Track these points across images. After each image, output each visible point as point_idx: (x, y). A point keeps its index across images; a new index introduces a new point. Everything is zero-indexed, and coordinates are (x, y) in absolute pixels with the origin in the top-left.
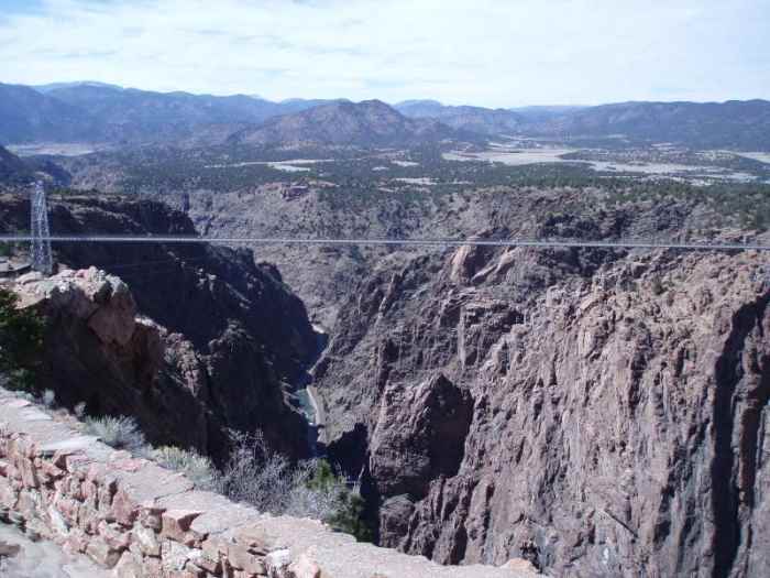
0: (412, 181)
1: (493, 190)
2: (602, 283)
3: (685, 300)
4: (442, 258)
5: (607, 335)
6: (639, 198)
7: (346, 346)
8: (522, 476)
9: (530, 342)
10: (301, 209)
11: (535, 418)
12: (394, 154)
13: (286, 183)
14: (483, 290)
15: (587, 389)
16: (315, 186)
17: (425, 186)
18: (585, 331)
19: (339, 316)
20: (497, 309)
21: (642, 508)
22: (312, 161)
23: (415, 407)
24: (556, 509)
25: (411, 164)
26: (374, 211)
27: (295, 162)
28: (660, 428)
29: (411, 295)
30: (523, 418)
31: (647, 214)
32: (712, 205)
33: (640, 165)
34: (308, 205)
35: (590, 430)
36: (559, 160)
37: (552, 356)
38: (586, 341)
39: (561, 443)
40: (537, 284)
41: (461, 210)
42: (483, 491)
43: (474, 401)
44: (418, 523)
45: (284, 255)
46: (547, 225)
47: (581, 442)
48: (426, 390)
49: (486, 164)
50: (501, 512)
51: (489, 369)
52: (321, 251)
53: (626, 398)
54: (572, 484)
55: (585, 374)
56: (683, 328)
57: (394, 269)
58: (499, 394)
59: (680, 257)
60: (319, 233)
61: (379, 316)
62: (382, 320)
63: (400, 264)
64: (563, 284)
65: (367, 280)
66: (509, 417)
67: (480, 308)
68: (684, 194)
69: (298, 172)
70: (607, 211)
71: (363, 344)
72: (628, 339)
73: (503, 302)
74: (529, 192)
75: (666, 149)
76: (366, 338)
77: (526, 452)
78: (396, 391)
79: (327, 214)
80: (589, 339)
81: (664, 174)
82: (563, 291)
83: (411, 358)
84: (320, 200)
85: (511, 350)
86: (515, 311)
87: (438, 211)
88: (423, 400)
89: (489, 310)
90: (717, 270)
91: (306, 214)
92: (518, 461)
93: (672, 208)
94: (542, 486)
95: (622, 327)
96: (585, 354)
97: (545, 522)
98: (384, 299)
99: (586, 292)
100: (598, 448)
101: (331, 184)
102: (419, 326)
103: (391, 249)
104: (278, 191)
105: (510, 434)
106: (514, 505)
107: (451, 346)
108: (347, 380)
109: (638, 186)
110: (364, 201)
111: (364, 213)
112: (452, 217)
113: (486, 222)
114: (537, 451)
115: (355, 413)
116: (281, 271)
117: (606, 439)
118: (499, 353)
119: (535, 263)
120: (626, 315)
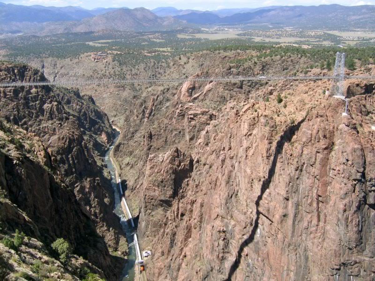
0: (161, 49)
1: (201, 53)
2: (254, 98)
3: (293, 105)
4: (176, 89)
5: (255, 124)
6: (274, 55)
7: (129, 136)
8: (217, 196)
9: (220, 129)
10: (104, 66)
11: (222, 167)
12: (152, 36)
13: (95, 53)
14: (196, 104)
15: (247, 151)
16: (110, 54)
17: (168, 52)
18: (244, 122)
19: (125, 121)
20: (203, 113)
21: (275, 208)
22: (110, 41)
23: (164, 164)
24: (234, 211)
25: (161, 41)
26: (142, 66)
27: (100, 41)
28: (282, 168)
29: (161, 108)
30: (216, 167)
31: (277, 63)
32: (309, 57)
33: (277, 38)
34: (107, 64)
35: (249, 171)
36: (237, 37)
37: (229, 135)
38: (245, 128)
39: (235, 179)
40: (223, 100)
41: (185, 63)
42: (199, 205)
43: (193, 161)
44: (167, 223)
45: (96, 90)
46: (228, 70)
47: (245, 177)
48: (169, 156)
49: (199, 40)
50: (208, 215)
51: (200, 143)
52: (115, 87)
53: (265, 155)
54: (241, 198)
55: (245, 144)
56: (291, 119)
57: (152, 95)
58: (206, 156)
59: (291, 84)
60: (113, 78)
61: (146, 120)
62: (147, 122)
63: (155, 93)
64: (235, 99)
65: (139, 101)
66: (210, 167)
67: (195, 113)
68: (295, 52)
69: (102, 46)
70: (258, 62)
71: (138, 135)
72: (266, 126)
73: (207, 110)
74: (219, 53)
75: (290, 30)
76: (139, 131)
77: (218, 184)
78: (154, 157)
79: (117, 68)
80: (246, 126)
81: (289, 43)
82: (235, 103)
83: (161, 140)
84: (114, 61)
85: (210, 134)
86: (213, 114)
87: (173, 65)
88: (168, 161)
89: (199, 114)
90: (307, 90)
91: (107, 68)
92: (214, 189)
93: (290, 59)
94: (227, 200)
95: (262, 120)
96: (245, 134)
97: (229, 218)
98: (148, 111)
99: (246, 103)
100: (253, 180)
101: (119, 53)
102: (165, 124)
103: (151, 84)
104: (91, 57)
105: (210, 175)
106: (214, 211)
107: (181, 133)
108: (131, 153)
109: (274, 49)
110: (136, 61)
111: (137, 67)
112: (181, 67)
113: (198, 69)
114: (224, 183)
115: (135, 170)
116: (95, 99)
117: (256, 175)
118: (204, 135)
119: (222, 90)
120: (264, 114)
